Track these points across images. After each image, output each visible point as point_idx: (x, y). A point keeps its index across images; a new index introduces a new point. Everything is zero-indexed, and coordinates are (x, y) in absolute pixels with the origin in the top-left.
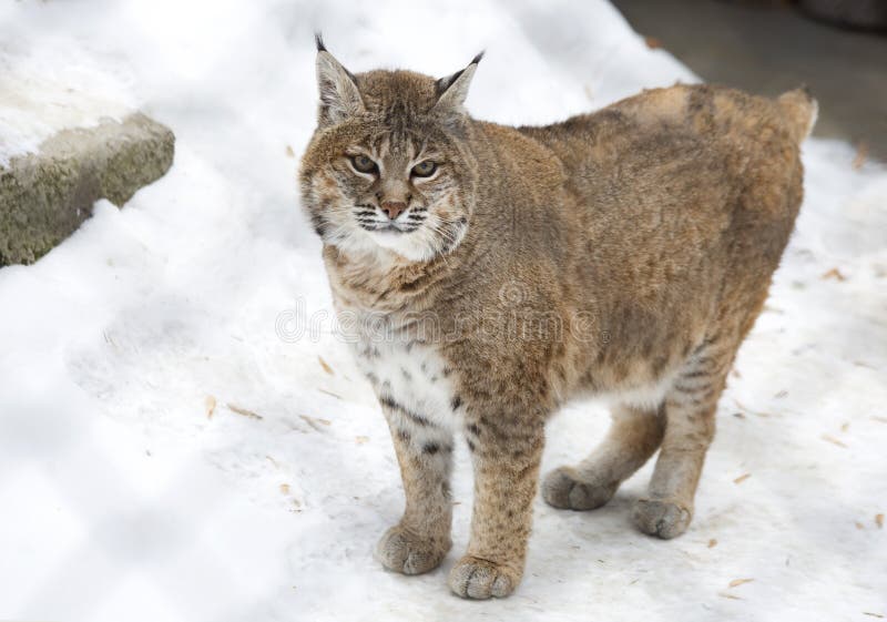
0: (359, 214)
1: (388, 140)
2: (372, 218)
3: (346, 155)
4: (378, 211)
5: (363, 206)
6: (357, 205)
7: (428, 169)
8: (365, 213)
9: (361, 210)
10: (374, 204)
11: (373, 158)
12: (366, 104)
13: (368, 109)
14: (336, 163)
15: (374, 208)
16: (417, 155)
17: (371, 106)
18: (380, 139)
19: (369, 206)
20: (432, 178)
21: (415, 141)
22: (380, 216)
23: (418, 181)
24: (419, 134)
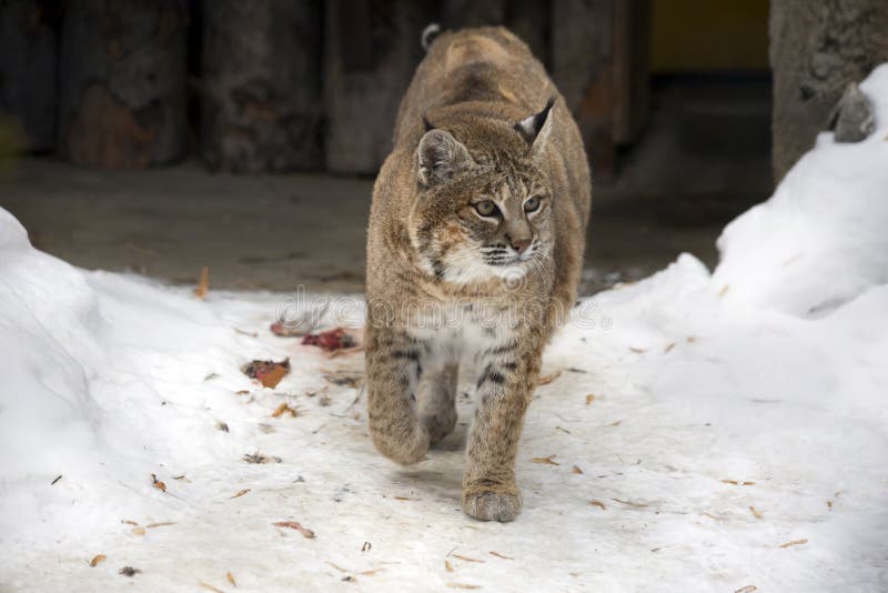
0: (489, 254)
1: (505, 184)
2: (502, 255)
3: (470, 204)
4: (508, 249)
5: (492, 246)
6: (486, 246)
7: (534, 205)
8: (495, 252)
9: (490, 250)
10: (503, 243)
11: (497, 202)
12: (475, 159)
13: (478, 162)
14: (462, 213)
15: (504, 247)
16: (529, 192)
17: (480, 159)
18: (500, 185)
19: (498, 246)
20: (538, 211)
21: (525, 180)
22: (510, 253)
23: (531, 215)
24: (527, 175)
